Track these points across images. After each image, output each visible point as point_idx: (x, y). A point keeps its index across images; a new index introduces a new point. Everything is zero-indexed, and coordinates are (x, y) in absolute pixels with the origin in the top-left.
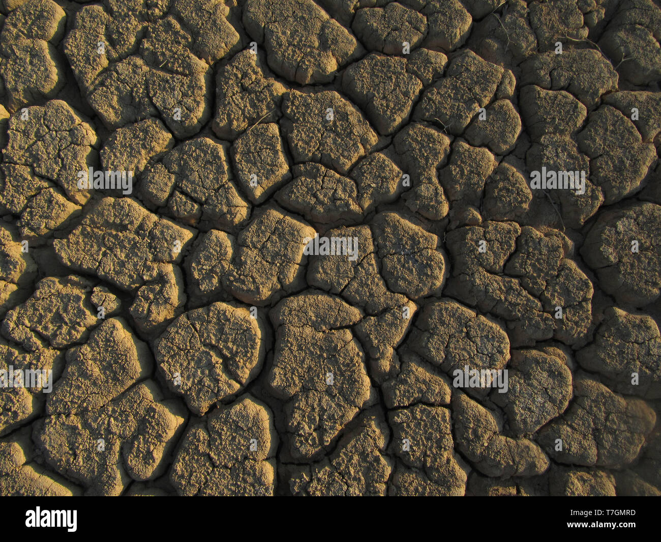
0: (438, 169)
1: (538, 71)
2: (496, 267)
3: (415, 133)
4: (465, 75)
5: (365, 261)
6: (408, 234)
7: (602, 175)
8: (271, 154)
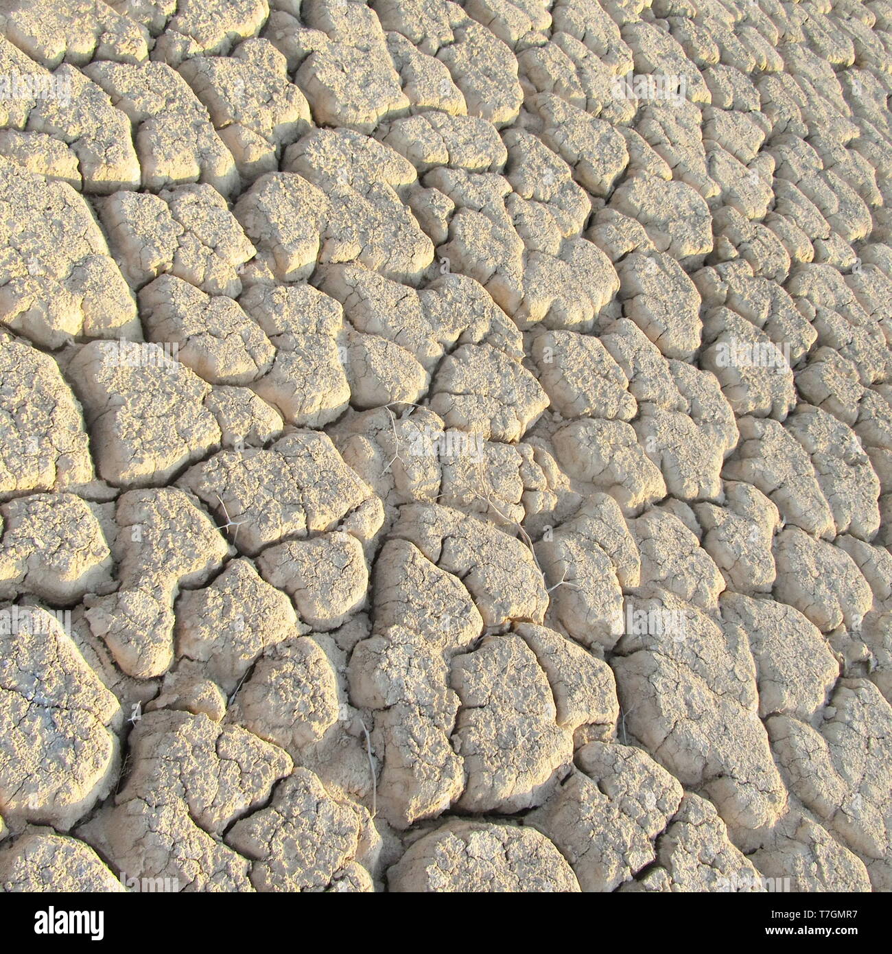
0: (182, 587)
1: (426, 526)
2: (213, 814)
3: (170, 502)
4: (301, 462)
6: (63, 663)
7: (473, 738)
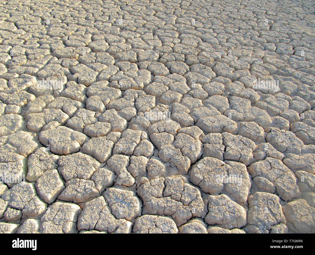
0: (127, 168)
1: (153, 129)
2: (159, 195)
3: (114, 157)
5: (103, 209)
6: (119, 193)
7: (186, 152)
8: (54, 180)
